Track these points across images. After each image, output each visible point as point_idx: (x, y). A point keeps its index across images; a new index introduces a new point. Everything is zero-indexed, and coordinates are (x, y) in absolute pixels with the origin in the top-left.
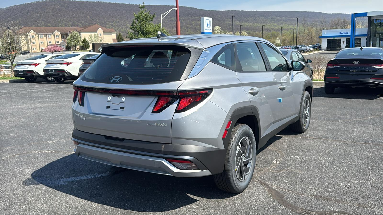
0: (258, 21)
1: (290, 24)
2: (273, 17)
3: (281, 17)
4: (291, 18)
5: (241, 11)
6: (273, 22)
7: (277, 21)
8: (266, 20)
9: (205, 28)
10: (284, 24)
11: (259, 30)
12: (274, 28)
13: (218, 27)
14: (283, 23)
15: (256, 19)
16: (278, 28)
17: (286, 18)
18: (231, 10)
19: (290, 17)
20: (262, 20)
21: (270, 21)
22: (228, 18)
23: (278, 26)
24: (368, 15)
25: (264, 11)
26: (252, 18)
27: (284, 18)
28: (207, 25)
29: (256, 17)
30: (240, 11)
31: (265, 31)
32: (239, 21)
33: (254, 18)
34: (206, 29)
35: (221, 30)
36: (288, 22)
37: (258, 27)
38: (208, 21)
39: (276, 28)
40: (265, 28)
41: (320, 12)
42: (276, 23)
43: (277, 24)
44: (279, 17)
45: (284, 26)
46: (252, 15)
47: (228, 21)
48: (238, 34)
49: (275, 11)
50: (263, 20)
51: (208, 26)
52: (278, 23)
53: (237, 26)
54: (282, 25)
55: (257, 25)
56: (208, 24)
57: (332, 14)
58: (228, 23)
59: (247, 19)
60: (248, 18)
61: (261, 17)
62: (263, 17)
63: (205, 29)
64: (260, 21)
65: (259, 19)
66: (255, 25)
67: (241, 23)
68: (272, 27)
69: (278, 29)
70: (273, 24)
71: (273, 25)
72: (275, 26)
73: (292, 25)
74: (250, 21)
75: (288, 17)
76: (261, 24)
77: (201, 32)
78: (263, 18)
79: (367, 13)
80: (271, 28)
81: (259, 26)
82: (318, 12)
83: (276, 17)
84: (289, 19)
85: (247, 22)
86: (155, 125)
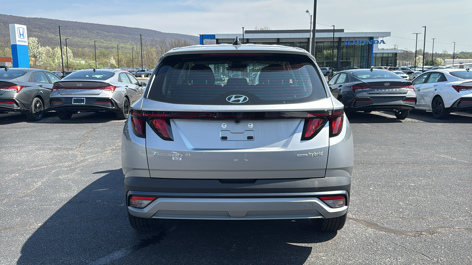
0: (79, 35)
1: (121, 42)
2: (99, 32)
3: (109, 33)
4: (121, 34)
5: (55, 20)
6: (99, 37)
7: (104, 36)
8: (90, 35)
9: (18, 38)
10: (114, 41)
11: (81, 46)
12: (101, 45)
13: (34, 38)
14: (112, 40)
15: (77, 31)
16: (106, 45)
17: (116, 34)
18: (39, 18)
19: (119, 33)
20: (84, 34)
21: (95, 36)
22: (36, 28)
23: (106, 42)
24: (216, 38)
25: (87, 22)
26: (71, 30)
27: (112, 33)
28: (20, 35)
29: (77, 29)
30: (53, 20)
31: (90, 48)
32: (53, 33)
33: (73, 31)
34: (19, 41)
35: (38, 44)
36: (118, 39)
37: (80, 43)
38: (21, 30)
39: (103, 45)
40: (90, 44)
41: (154, 30)
42: (103, 39)
43: (105, 41)
44: (106, 32)
45: (113, 44)
46: (71, 26)
47: (37, 32)
48: (58, 49)
49: (101, 24)
50: (86, 34)
51: (22, 36)
52: (106, 39)
53: (51, 39)
54: (111, 42)
55: (78, 39)
56: (22, 33)
57: (168, 33)
58: (37, 34)
59: (63, 31)
60: (66, 30)
61: (83, 30)
62: (86, 30)
63: (17, 41)
64: (83, 35)
65: (80, 32)
66: (75, 40)
67: (56, 36)
68: (98, 43)
69: (107, 47)
70: (100, 39)
71: (99, 41)
72: (103, 43)
73: (123, 43)
74: (68, 33)
75: (118, 33)
76: (83, 39)
77: (12, 44)
78: (86, 32)
79: (214, 35)
80: (98, 45)
81: (82, 42)
82: (152, 30)
83: (103, 31)
84: (119, 36)
85: (65, 36)
86: (308, 155)
